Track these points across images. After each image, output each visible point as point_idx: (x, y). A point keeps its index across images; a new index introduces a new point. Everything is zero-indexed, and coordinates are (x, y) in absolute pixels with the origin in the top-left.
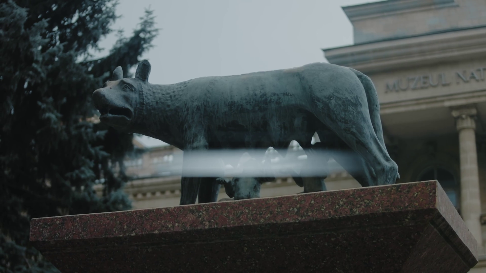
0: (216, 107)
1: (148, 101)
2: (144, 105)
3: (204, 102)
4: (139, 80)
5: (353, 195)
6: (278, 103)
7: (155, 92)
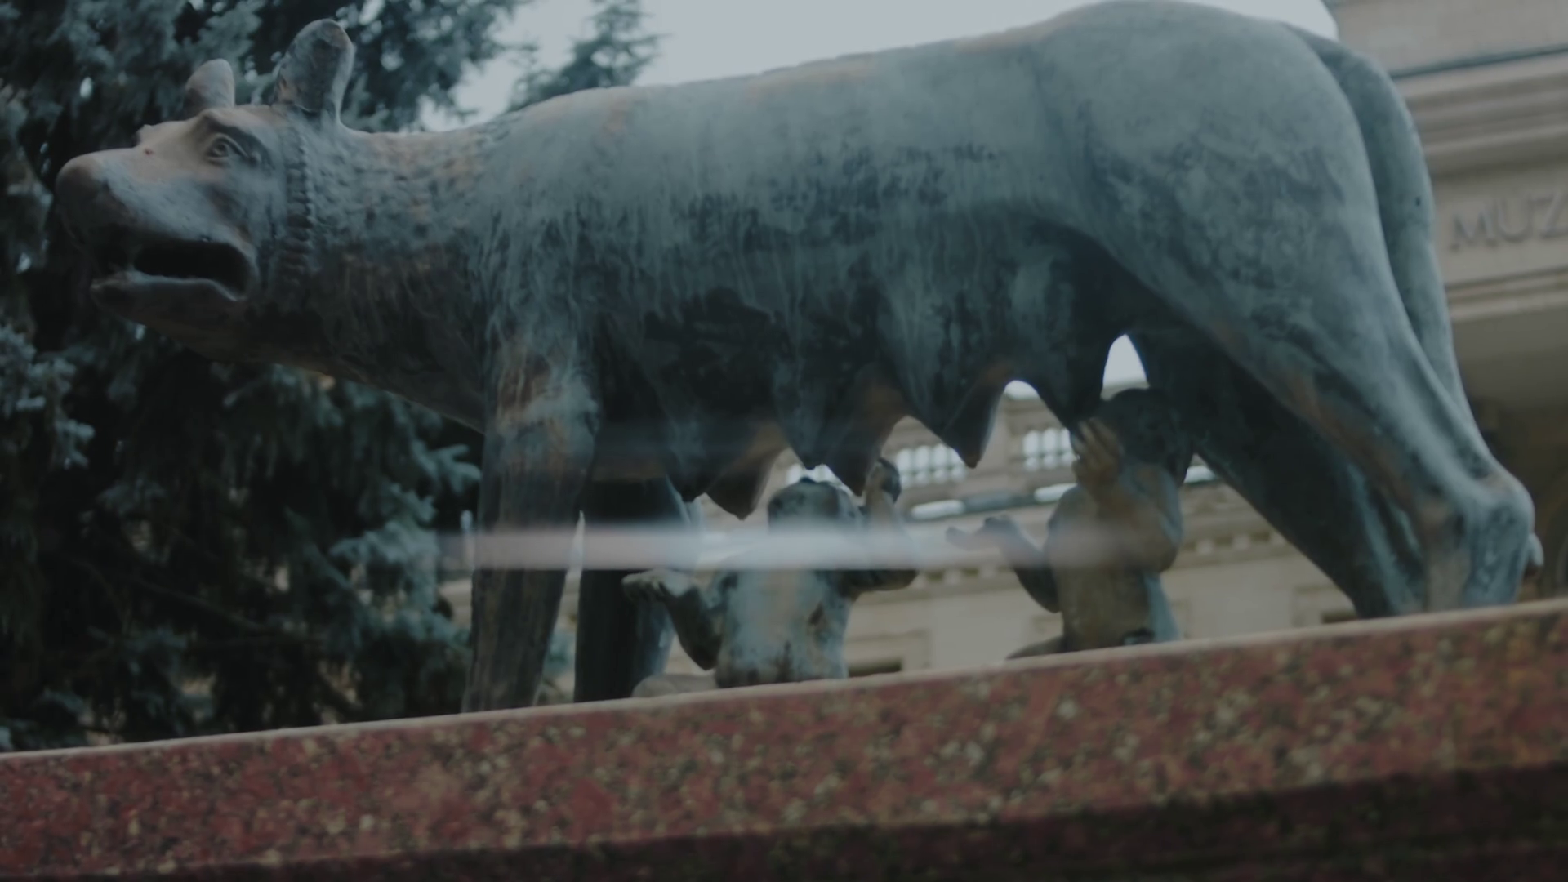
0: (634, 226)
1: (328, 211)
2: (309, 231)
3: (578, 206)
4: (291, 116)
5: (1292, 668)
6: (930, 197)
7: (364, 166)
